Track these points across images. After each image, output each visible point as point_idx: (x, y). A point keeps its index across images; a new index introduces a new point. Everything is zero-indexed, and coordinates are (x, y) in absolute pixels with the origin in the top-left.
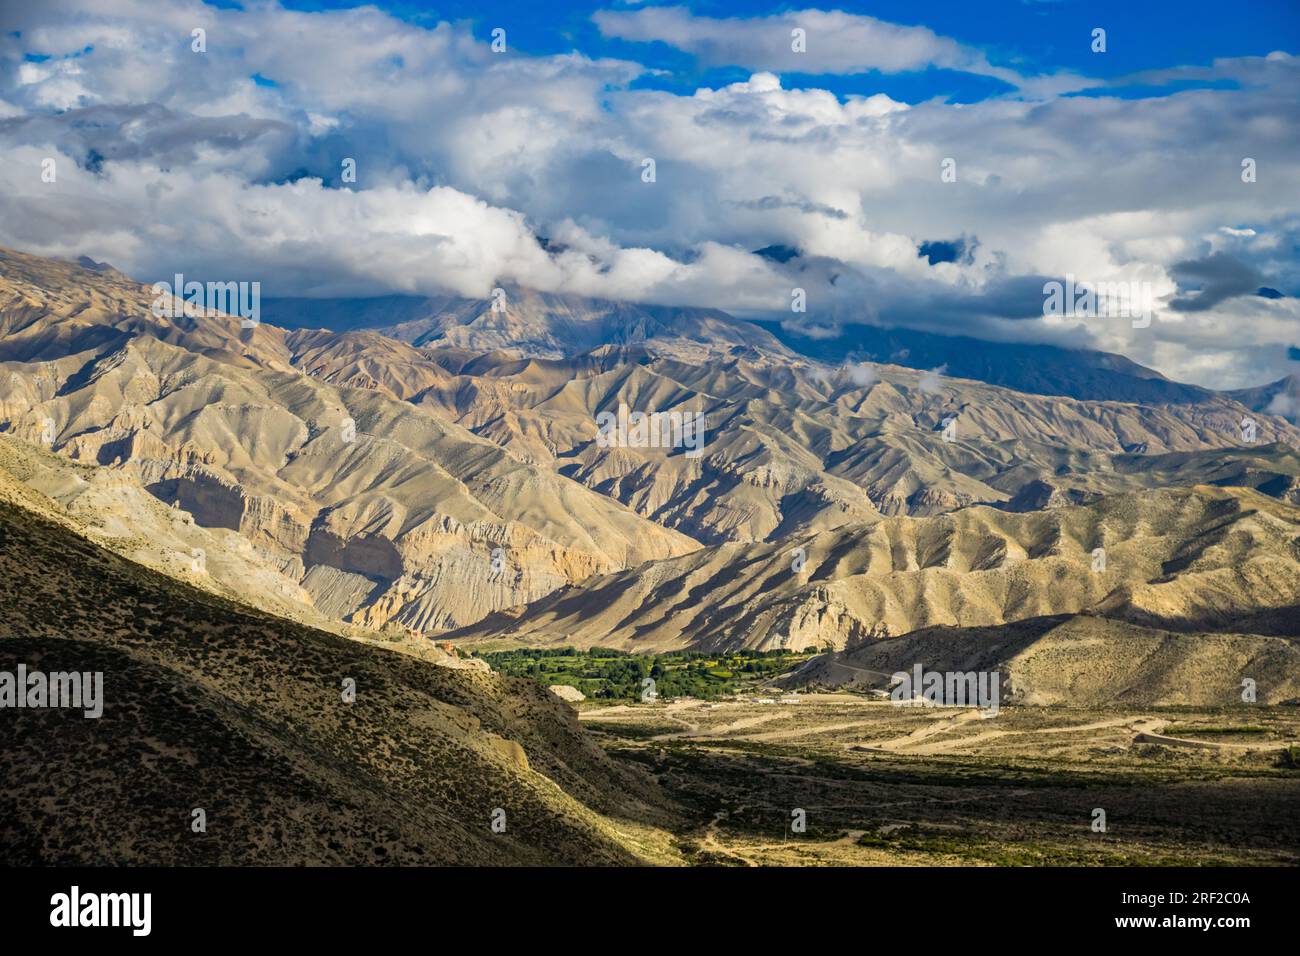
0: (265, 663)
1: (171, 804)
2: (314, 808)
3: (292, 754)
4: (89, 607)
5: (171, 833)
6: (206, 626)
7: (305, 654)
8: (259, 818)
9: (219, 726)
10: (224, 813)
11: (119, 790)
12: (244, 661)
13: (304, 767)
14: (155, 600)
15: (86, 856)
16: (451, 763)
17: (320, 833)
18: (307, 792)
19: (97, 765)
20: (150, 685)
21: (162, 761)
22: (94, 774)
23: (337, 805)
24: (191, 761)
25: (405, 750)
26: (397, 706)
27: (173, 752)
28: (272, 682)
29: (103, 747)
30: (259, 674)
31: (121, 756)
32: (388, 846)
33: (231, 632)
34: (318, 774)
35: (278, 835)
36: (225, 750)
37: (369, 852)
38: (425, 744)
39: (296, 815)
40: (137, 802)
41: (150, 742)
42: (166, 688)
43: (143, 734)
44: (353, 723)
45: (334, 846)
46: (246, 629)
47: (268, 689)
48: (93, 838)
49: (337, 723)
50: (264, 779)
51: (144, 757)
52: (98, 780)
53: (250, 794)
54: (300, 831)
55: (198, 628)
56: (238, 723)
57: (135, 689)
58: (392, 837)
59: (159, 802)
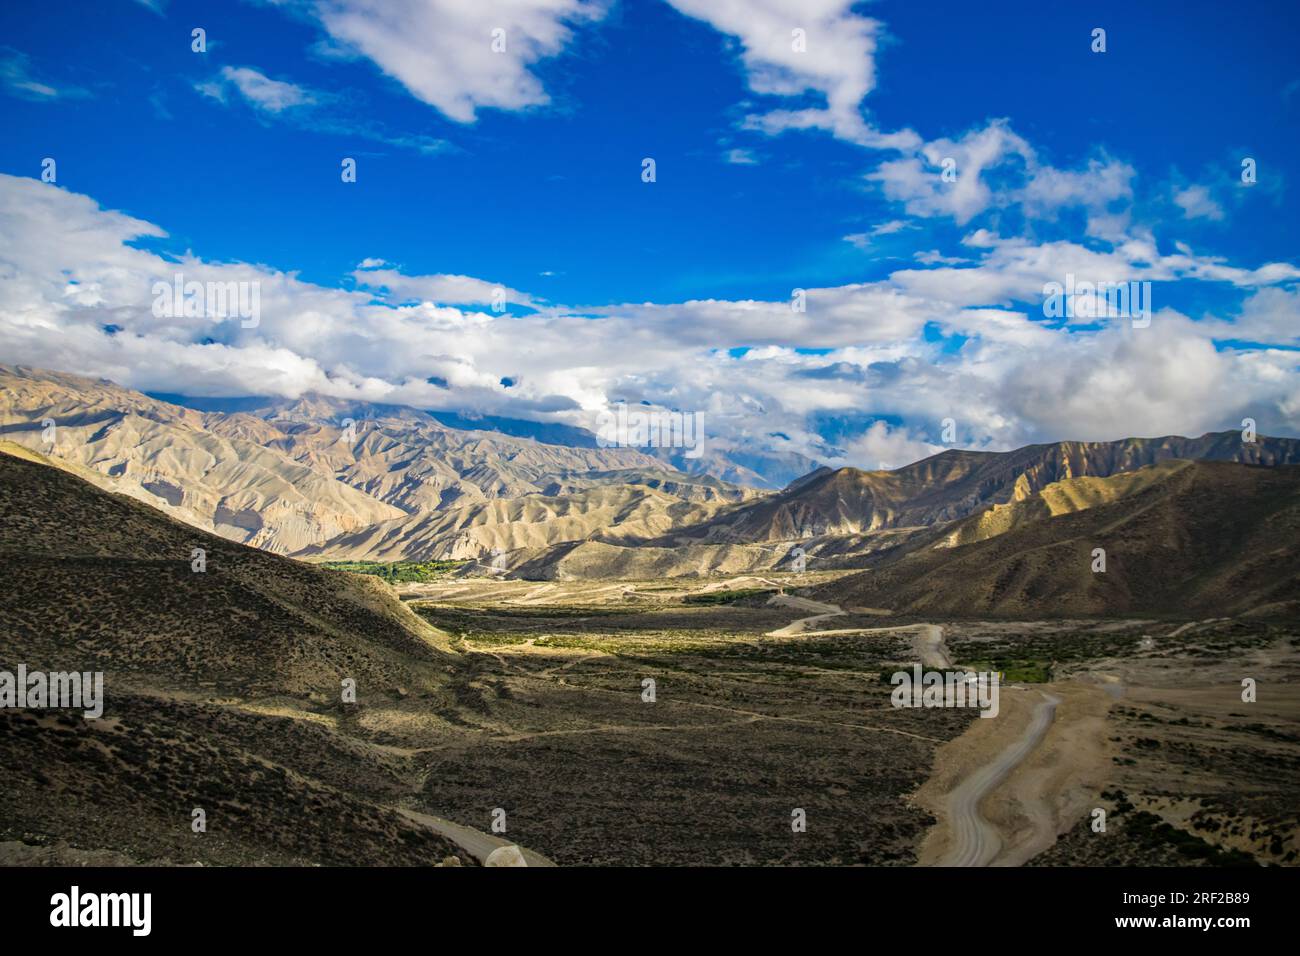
0: (264, 570)
1: (249, 638)
2: (317, 639)
3: (302, 613)
4: (175, 544)
5: (252, 651)
6: (233, 553)
7: (283, 566)
8: (293, 644)
9: (267, 601)
10: (275, 642)
11: (222, 633)
12: (253, 569)
13: (309, 619)
14: (207, 541)
15: (210, 664)
16: (358, 616)
17: (322, 650)
18: (313, 631)
19: (209, 621)
20: (230, 582)
21: (242, 618)
22: (208, 625)
23: (327, 637)
24: (256, 618)
25: (336, 610)
26: (330, 590)
27: (246, 614)
28: (268, 579)
29: (211, 612)
30: (261, 575)
31: (220, 616)
32: (353, 655)
33: (246, 555)
34: (316, 622)
35: (302, 652)
36: (272, 613)
37: (345, 658)
38: (345, 607)
39: (309, 642)
40: (232, 638)
41: (235, 609)
42: (238, 583)
43: (230, 605)
44: (309, 598)
45: (329, 656)
46: (252, 554)
47: (267, 582)
48: (212, 655)
49: (302, 598)
50: (292, 625)
51: (232, 617)
52: (210, 628)
53: (287, 632)
54: (312, 650)
55: (229, 554)
56: (275, 599)
57: (223, 584)
58: (355, 651)
59: (243, 638)
